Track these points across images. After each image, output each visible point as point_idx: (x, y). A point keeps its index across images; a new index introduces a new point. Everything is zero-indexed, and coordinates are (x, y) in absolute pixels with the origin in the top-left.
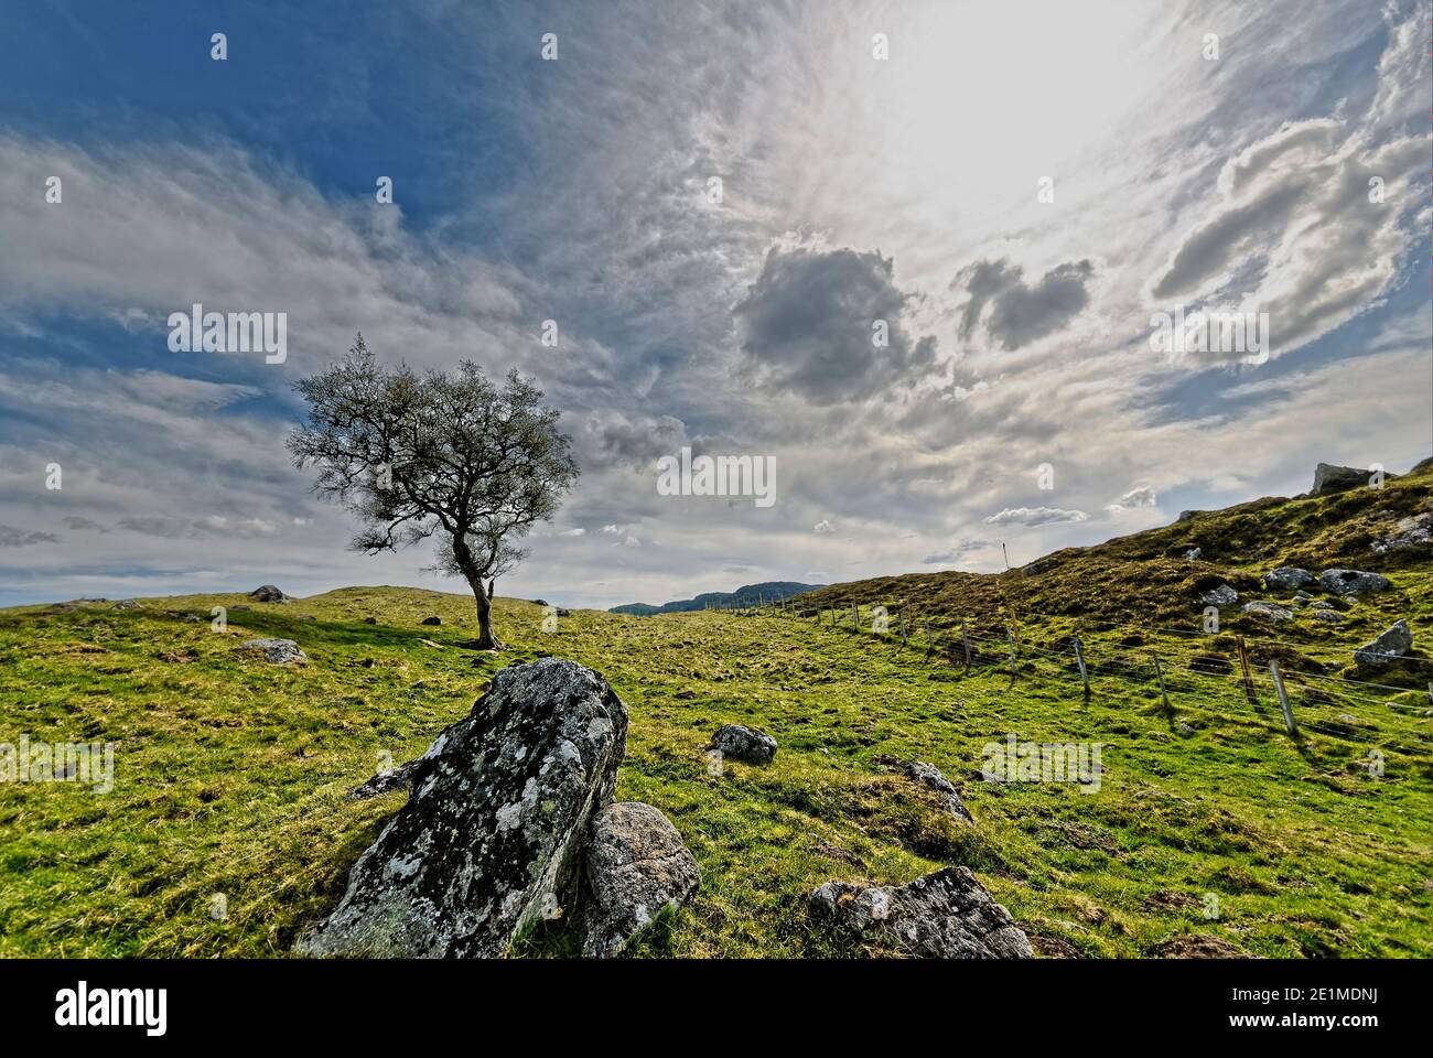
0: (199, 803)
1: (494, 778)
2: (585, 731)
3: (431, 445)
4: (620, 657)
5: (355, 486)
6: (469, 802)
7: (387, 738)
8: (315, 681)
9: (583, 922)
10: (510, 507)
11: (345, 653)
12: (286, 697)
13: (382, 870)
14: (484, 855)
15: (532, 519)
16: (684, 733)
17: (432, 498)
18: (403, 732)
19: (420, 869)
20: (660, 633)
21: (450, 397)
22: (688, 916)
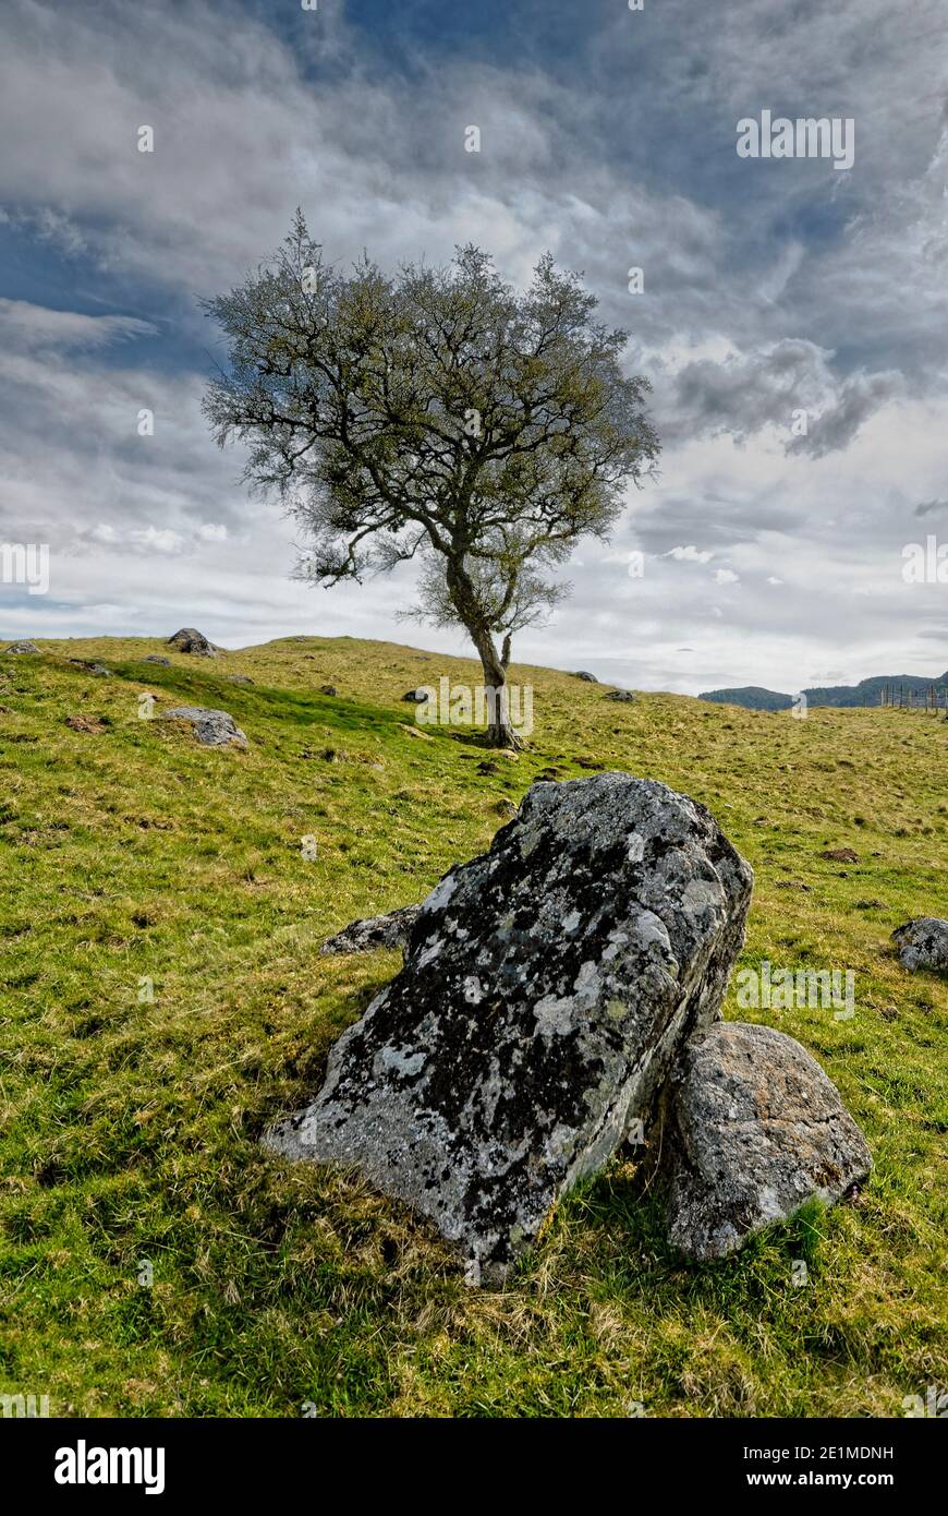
0: (132, 927)
1: (529, 954)
2: (678, 899)
3: (410, 402)
4: (720, 778)
5: (299, 473)
6: (493, 983)
7: (362, 870)
8: (260, 774)
9: (669, 1193)
10: (538, 510)
11: (296, 737)
12: (225, 794)
13: (372, 1060)
14: (516, 1066)
15: (574, 531)
16: (838, 920)
17: (413, 493)
18: (383, 863)
19: (424, 1069)
20: (794, 742)
21: (439, 315)
22: (849, 1220)
